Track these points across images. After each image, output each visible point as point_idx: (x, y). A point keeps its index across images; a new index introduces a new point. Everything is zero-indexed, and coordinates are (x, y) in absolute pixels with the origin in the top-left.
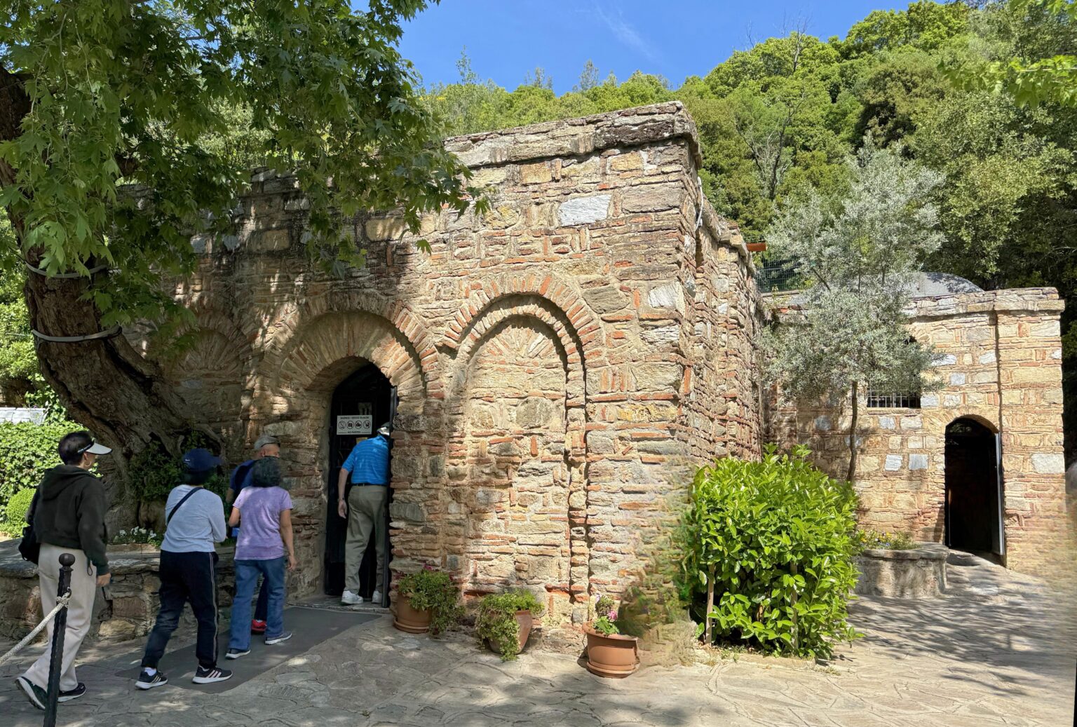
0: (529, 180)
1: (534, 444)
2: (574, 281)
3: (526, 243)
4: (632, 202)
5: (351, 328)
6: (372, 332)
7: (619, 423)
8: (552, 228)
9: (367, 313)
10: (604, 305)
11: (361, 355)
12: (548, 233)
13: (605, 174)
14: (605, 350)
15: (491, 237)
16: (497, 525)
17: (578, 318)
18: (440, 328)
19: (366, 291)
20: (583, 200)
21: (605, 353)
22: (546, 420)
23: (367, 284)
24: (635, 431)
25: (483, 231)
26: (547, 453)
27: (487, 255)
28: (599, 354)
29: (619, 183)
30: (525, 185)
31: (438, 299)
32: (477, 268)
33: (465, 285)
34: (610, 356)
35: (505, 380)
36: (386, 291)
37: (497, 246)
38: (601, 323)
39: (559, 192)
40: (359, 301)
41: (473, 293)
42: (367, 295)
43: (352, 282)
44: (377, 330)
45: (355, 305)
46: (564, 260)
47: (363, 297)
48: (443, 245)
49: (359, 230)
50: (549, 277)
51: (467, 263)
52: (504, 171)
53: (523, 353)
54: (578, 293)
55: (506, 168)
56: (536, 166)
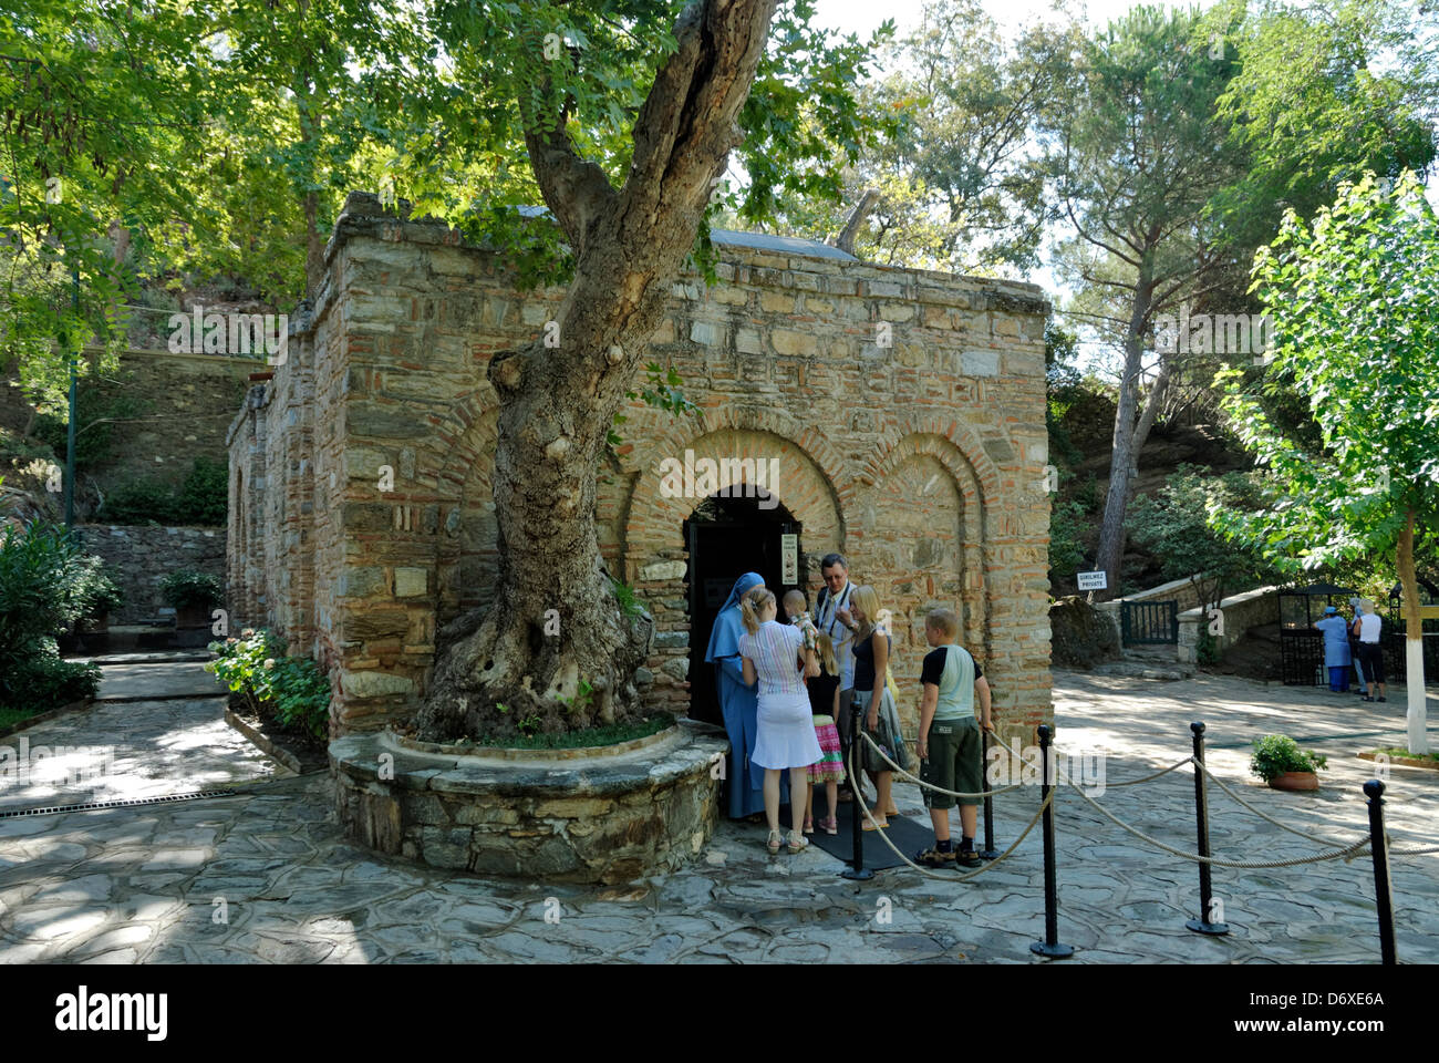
0: (932, 324)
1: (929, 583)
2: (973, 429)
3: (933, 386)
4: (1013, 366)
5: (746, 450)
6: (772, 458)
7: (1014, 565)
8: (956, 375)
9: (777, 435)
10: (999, 455)
12: (954, 379)
13: (992, 334)
14: (1002, 496)
15: (902, 373)
16: (901, 668)
17: (981, 464)
18: (857, 461)
19: (775, 410)
20: (977, 354)
21: (1000, 499)
22: (940, 559)
23: (777, 403)
24: (1025, 570)
25: (895, 365)
26: (940, 592)
27: (899, 391)
28: (996, 498)
29: (1006, 346)
30: (928, 327)
31: (855, 429)
32: (892, 403)
33: (882, 419)
34: (1005, 502)
35: (904, 519)
36: (799, 414)
37: (909, 384)
38: (998, 472)
39: (959, 342)
40: (766, 421)
41: (888, 427)
42: (778, 416)
43: (760, 398)
44: (778, 456)
45: (763, 425)
46: (966, 409)
47: (773, 417)
48: (857, 373)
49: (764, 338)
50: (954, 424)
51: (884, 397)
52: (911, 309)
53: (919, 493)
54: (979, 441)
55: (913, 307)
56: (937, 311)
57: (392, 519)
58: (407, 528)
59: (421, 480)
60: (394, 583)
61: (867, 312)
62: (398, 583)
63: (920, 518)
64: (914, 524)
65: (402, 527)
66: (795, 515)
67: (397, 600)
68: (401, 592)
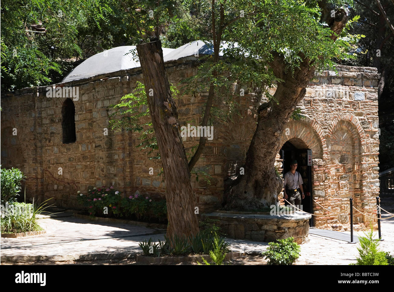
0: (346, 84)
1: (344, 168)
2: (357, 118)
3: (346, 104)
4: (369, 96)
5: (296, 127)
6: (303, 129)
7: (369, 162)
8: (353, 101)
9: (305, 122)
10: (365, 126)
11: (299, 137)
13: (362, 86)
15: (338, 101)
16: (337, 196)
17: (360, 130)
18: (326, 130)
19: (304, 114)
20: (358, 93)
21: (365, 141)
22: (347, 161)
23: (305, 112)
24: (372, 164)
25: (336, 98)
26: (347, 171)
27: (337, 107)
29: (366, 89)
31: (325, 120)
32: (335, 111)
33: (333, 116)
35: (337, 148)
36: (310, 115)
37: (340, 104)
38: (364, 132)
39: (354, 89)
41: (334, 119)
42: (305, 116)
43: (301, 111)
44: (304, 129)
46: (355, 111)
50: (352, 116)
51: (333, 109)
52: (340, 79)
53: (341, 139)
54: (359, 122)
55: (341, 79)
56: (347, 80)
57: (212, 151)
58: (217, 153)
59: (219, 139)
60: (214, 169)
61: (328, 81)
62: (215, 170)
63: (341, 147)
64: (340, 149)
65: (215, 153)
66: (309, 147)
67: (215, 175)
68: (216, 172)
